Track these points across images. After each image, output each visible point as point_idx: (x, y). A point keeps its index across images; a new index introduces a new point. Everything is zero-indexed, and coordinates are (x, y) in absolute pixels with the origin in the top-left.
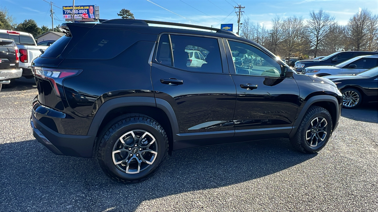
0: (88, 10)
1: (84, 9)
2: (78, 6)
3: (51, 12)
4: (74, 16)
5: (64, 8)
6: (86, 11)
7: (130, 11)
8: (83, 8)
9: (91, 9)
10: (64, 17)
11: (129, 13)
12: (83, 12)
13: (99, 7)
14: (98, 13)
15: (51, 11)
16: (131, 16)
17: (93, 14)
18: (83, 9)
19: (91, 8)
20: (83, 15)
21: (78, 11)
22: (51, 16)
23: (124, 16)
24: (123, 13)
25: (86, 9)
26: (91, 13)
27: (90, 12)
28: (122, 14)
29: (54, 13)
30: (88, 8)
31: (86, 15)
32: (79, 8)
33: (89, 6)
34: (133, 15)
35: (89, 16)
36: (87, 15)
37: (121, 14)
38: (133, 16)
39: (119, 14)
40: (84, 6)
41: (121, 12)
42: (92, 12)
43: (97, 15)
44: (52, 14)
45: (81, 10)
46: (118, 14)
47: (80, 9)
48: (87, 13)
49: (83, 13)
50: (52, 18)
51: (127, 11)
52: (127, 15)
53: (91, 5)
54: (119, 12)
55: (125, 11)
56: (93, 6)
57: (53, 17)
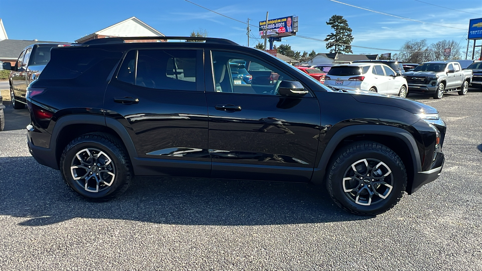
0: (285, 22)
1: (282, 22)
2: (275, 20)
3: (247, 30)
4: (267, 31)
5: (261, 23)
6: (283, 24)
7: (343, 17)
8: (280, 21)
9: (289, 21)
10: (260, 33)
11: (341, 19)
12: (280, 25)
13: (298, 17)
14: (296, 26)
15: (248, 28)
16: (344, 24)
17: (290, 27)
18: (280, 23)
19: (289, 19)
20: (280, 29)
21: (275, 25)
22: (247, 34)
23: (335, 24)
24: (334, 20)
25: (283, 22)
26: (288, 26)
27: (288, 24)
28: (333, 22)
29: (250, 30)
30: (285, 20)
31: (282, 29)
32: (276, 21)
33: (287, 18)
34: (347, 21)
35: (287, 31)
36: (284, 29)
37: (331, 22)
38: (346, 23)
39: (329, 22)
40: (281, 19)
41: (330, 20)
42: (290, 24)
43: (295, 27)
44: (249, 31)
45: (278, 23)
46: (327, 22)
47: (276, 23)
48: (284, 26)
49: (280, 27)
50: (248, 37)
51: (339, 18)
52: (338, 22)
53: (289, 16)
54: (329, 20)
55: (336, 18)
56: (291, 17)
57: (249, 35)
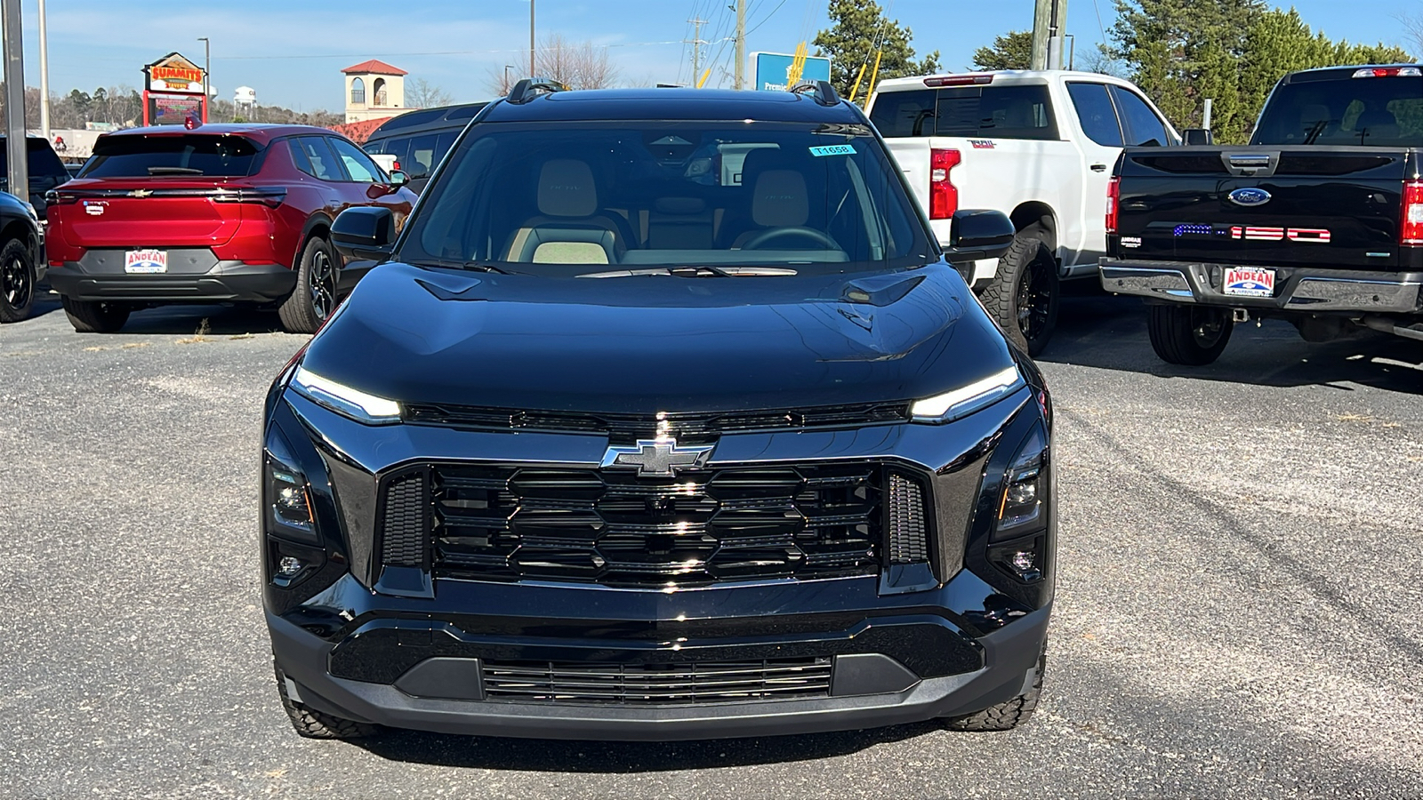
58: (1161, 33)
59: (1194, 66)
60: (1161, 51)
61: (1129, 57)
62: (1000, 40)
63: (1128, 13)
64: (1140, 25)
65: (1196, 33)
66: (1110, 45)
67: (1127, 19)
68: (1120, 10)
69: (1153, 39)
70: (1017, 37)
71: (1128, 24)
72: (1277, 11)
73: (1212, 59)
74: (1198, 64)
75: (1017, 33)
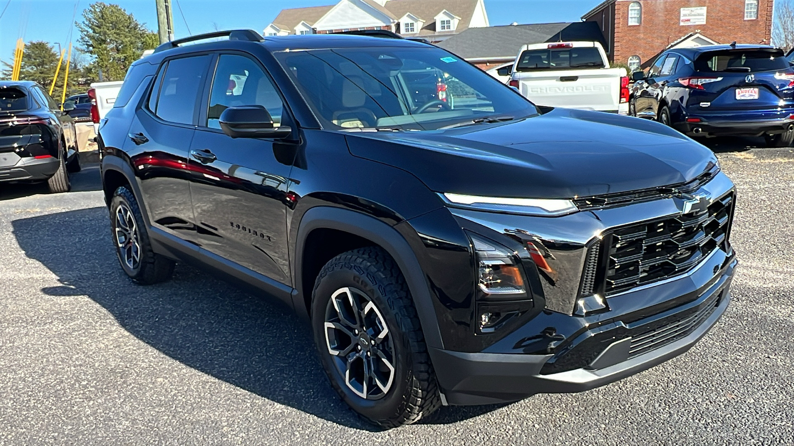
58: (104, 41)
59: (122, 56)
60: (105, 49)
61: (91, 52)
62: (25, 45)
63: (85, 33)
64: (92, 38)
65: (120, 42)
66: (80, 47)
67: (86, 36)
68: (82, 32)
69: (101, 44)
70: (34, 44)
71: (87, 38)
72: (152, 31)
73: (129, 53)
74: (124, 55)
75: (34, 42)
